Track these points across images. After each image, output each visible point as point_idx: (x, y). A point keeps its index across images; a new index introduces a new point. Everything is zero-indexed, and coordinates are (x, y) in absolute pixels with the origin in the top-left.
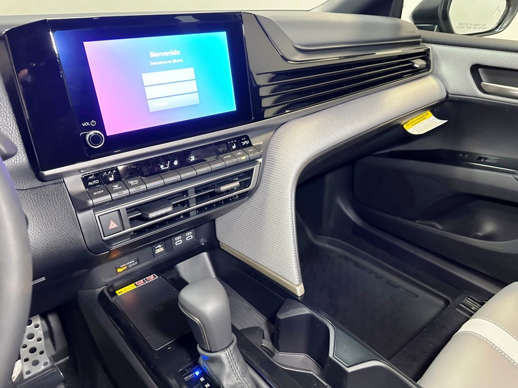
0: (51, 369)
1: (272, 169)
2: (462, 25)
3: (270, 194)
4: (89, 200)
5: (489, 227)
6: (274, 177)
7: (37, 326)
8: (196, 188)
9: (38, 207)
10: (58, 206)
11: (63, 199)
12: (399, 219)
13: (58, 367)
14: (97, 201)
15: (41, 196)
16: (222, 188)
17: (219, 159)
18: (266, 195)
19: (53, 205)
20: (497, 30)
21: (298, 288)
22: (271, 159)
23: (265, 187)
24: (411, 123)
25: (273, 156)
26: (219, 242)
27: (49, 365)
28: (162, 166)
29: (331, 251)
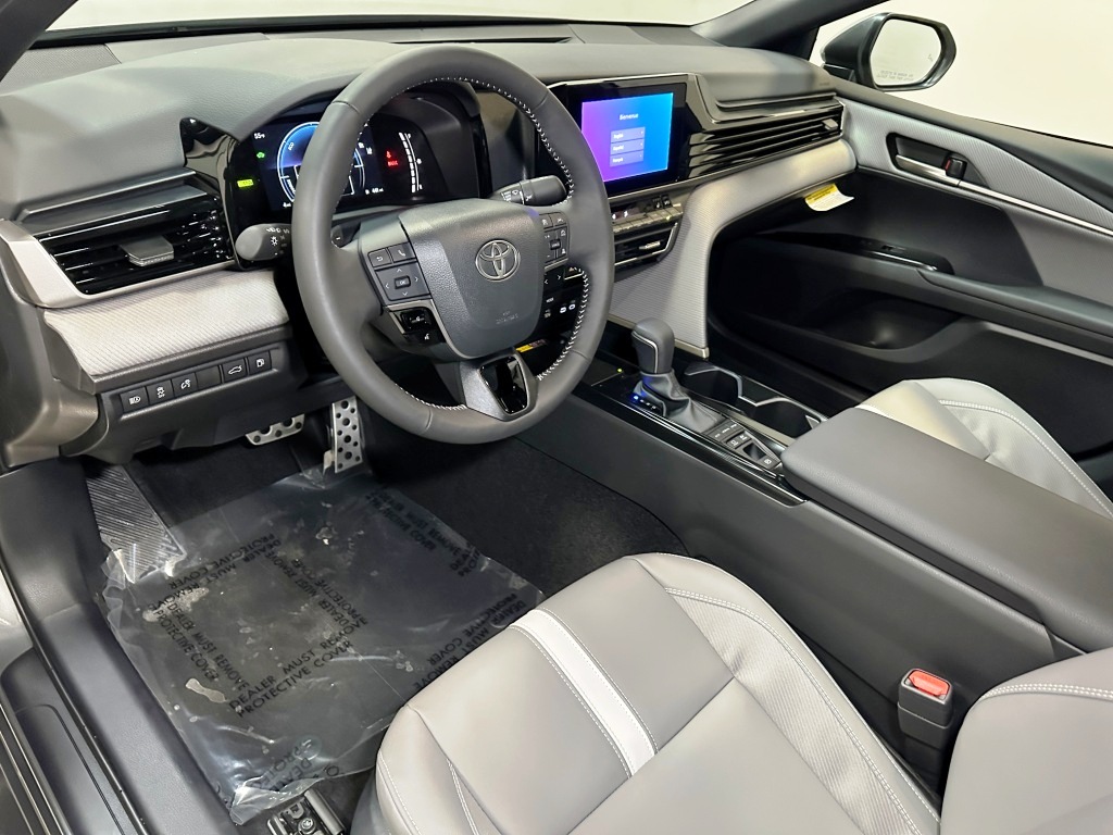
2: (884, 74)
5: (886, 335)
20: (925, 85)
21: (701, 352)
22: (687, 222)
24: (814, 197)
27: (361, 461)
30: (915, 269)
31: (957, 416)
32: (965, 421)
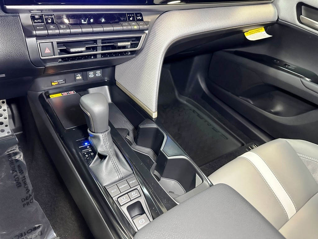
0: (11, 136)
1: (153, 39)
3: (149, 55)
4: (34, 31)
5: (279, 108)
6: (153, 45)
7: (4, 110)
8: (103, 40)
9: (2, 28)
10: (14, 31)
11: (18, 27)
12: (230, 94)
13: (15, 136)
14: (38, 33)
15: (4, 22)
16: (118, 43)
17: (119, 24)
18: (146, 56)
19: (11, 29)
21: (154, 114)
22: (154, 32)
23: (147, 50)
24: (250, 32)
25: (155, 31)
26: (116, 81)
27: (10, 133)
28: (83, 21)
29: (187, 105)
30: (299, 79)
31: (306, 164)
32: (310, 167)
